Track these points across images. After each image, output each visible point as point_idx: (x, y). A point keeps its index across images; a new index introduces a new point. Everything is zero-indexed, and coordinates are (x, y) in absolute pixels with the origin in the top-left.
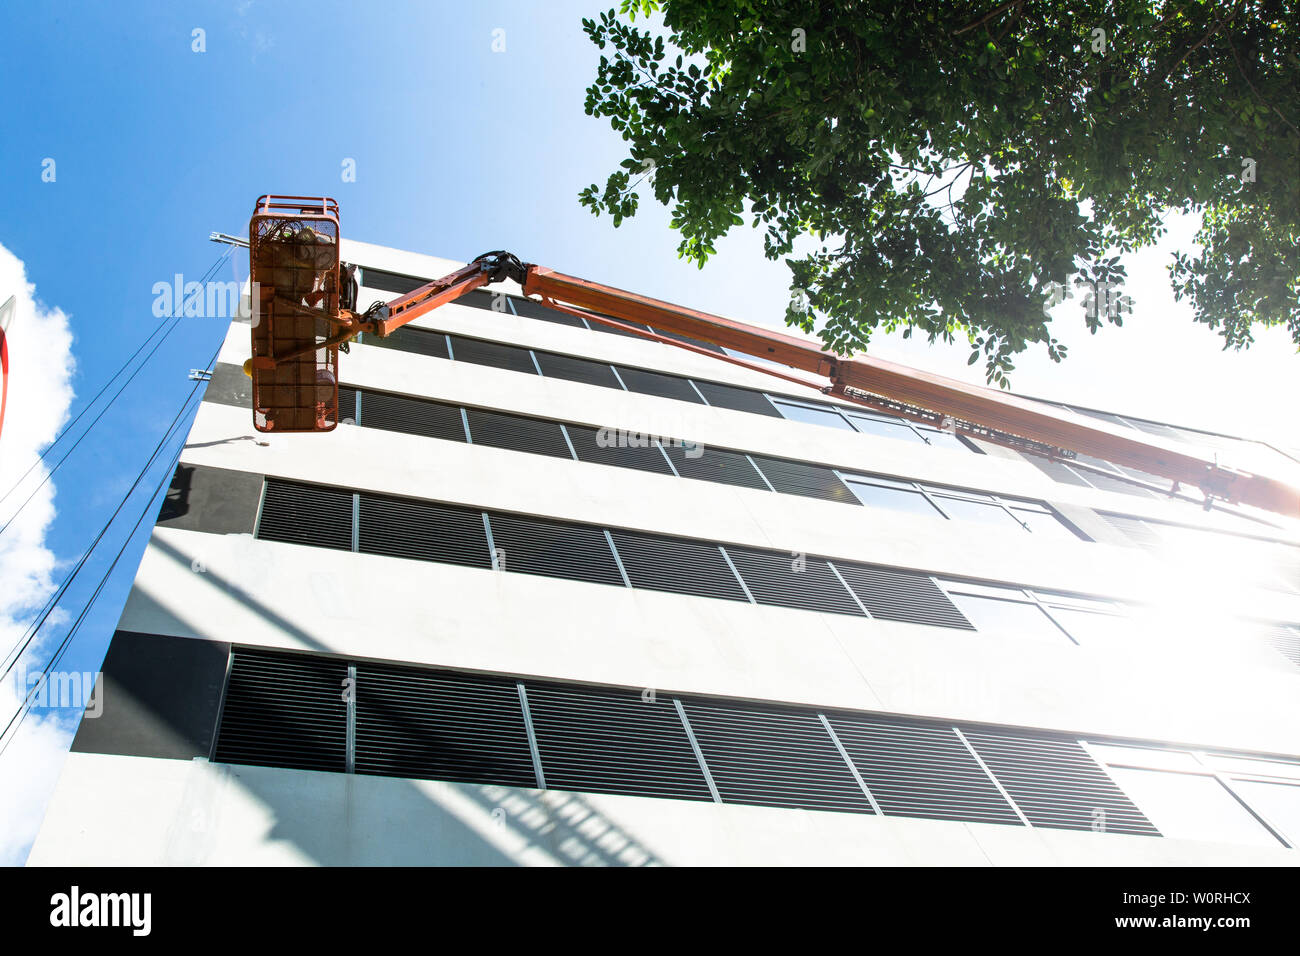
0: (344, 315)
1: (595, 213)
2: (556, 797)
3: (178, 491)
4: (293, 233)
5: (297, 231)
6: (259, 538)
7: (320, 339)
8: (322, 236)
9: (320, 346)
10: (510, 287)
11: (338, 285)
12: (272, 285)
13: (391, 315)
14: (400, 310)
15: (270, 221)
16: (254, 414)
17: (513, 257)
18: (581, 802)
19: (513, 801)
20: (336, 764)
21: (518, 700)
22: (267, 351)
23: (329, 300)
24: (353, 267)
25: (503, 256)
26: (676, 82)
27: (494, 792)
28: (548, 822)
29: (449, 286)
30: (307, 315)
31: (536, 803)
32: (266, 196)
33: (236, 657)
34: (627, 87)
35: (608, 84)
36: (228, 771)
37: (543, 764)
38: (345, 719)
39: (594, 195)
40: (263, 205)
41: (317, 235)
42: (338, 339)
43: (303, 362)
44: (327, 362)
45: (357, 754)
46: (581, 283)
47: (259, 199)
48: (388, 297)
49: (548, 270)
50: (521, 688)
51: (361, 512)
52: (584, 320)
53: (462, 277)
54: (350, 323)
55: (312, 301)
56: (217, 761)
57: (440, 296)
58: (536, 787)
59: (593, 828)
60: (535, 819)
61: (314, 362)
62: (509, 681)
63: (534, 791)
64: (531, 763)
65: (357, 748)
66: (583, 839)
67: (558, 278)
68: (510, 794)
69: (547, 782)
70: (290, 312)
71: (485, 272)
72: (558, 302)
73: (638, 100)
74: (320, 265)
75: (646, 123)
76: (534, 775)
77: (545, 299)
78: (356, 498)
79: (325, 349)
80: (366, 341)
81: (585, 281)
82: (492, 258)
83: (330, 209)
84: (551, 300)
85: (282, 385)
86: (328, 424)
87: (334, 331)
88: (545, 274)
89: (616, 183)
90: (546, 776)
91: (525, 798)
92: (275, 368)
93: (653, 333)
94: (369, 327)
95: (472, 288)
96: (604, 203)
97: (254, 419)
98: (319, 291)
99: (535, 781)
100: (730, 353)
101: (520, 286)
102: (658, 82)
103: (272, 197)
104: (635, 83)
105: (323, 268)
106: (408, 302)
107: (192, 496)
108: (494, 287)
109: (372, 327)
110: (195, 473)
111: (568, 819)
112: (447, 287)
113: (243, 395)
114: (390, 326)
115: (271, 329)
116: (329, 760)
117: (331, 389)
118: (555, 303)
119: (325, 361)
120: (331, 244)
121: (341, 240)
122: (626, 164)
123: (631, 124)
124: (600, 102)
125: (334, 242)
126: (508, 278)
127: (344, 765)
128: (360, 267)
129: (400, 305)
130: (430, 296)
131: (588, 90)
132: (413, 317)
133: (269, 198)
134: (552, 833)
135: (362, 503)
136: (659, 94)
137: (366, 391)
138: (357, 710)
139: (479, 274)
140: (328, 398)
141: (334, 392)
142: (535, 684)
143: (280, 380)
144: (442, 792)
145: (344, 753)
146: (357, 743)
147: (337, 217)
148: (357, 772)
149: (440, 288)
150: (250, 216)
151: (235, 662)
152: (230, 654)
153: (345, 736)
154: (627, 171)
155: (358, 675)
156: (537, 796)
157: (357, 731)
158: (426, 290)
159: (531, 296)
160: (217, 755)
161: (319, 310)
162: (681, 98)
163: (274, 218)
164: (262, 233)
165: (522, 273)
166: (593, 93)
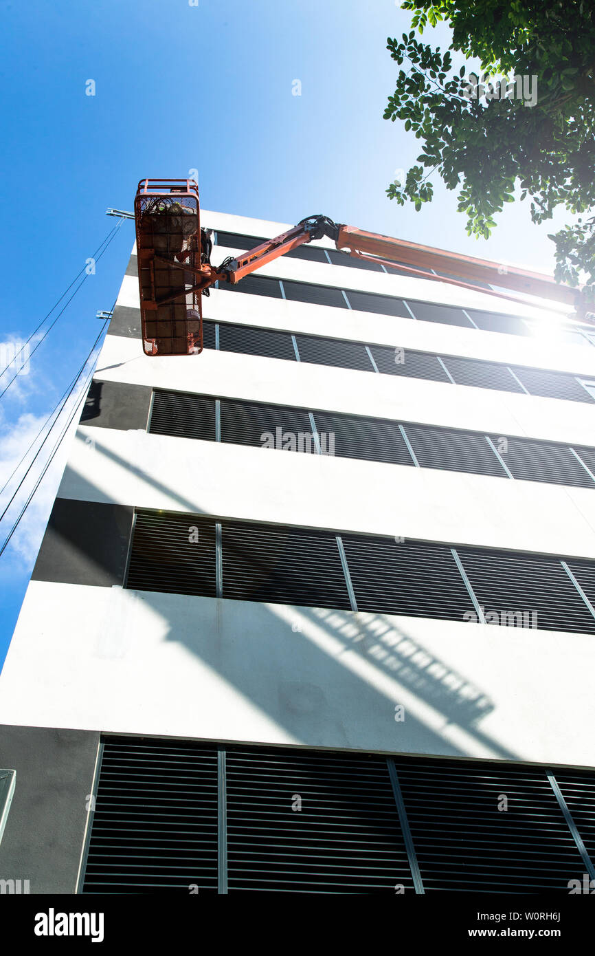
0: (205, 269)
1: (400, 204)
2: (365, 617)
3: (92, 400)
4: (166, 207)
5: (168, 206)
6: (150, 432)
7: (188, 286)
8: (187, 209)
9: (188, 292)
10: (326, 242)
11: (200, 245)
12: (151, 247)
13: (239, 267)
14: (245, 263)
15: (149, 199)
16: (143, 343)
17: (328, 219)
18: (383, 620)
19: (335, 619)
20: (209, 591)
21: (337, 548)
22: (151, 296)
23: (194, 257)
24: (210, 231)
25: (320, 219)
26: (459, 89)
27: (322, 612)
28: (360, 634)
29: (281, 244)
30: (178, 269)
31: (350, 620)
32: (145, 180)
33: (138, 516)
34: (421, 95)
35: (406, 93)
36: (136, 595)
37: (355, 594)
38: (215, 560)
39: (398, 189)
40: (143, 187)
41: (183, 208)
42: (202, 286)
43: (178, 304)
44: (194, 303)
45: (223, 585)
46: (381, 238)
47: (140, 183)
48: (236, 253)
49: (355, 228)
50: (339, 540)
51: (222, 413)
52: (383, 266)
53: (290, 236)
54: (210, 274)
55: (182, 258)
56: (128, 588)
57: (275, 252)
58: (350, 610)
59: (392, 638)
60: (350, 631)
61: (185, 304)
62: (330, 534)
63: (349, 612)
64: (347, 593)
65: (223, 581)
66: (385, 646)
67: (363, 234)
68: (332, 614)
69: (358, 606)
70: (166, 267)
71: (307, 232)
72: (363, 253)
73: (429, 105)
74: (186, 231)
75: (435, 124)
76: (349, 601)
77: (353, 250)
78: (218, 402)
79: (192, 294)
80: (221, 287)
81: (384, 236)
82: (313, 221)
83: (192, 187)
84: (357, 251)
85: (163, 321)
86: (196, 349)
87: (198, 280)
88: (352, 232)
89: (414, 175)
90: (357, 602)
91: (345, 617)
92: (156, 309)
93: (435, 275)
94: (223, 277)
95: (299, 244)
96: (406, 194)
97: (144, 347)
98: (186, 251)
99: (350, 605)
100: (496, 289)
101: (334, 241)
102: (444, 89)
103: (149, 180)
104: (426, 91)
105: (188, 233)
106: (251, 257)
107: (103, 403)
108: (314, 243)
109: (225, 278)
110: (103, 388)
111: (373, 632)
112: (279, 244)
113: (135, 330)
114: (238, 275)
115: (153, 280)
116: (205, 589)
117: (197, 324)
118: (361, 254)
119: (192, 303)
120: (193, 215)
121: (201, 211)
122: (421, 159)
123: (424, 124)
124: (399, 108)
125: (195, 213)
126: (325, 236)
127: (215, 592)
128: (215, 231)
129: (245, 259)
130: (267, 252)
131: (390, 98)
132: (255, 268)
133: (147, 181)
134: (362, 641)
135: (221, 406)
136: (446, 99)
137: (222, 324)
138: (223, 554)
139: (303, 234)
140: (196, 330)
141: (200, 326)
142: (348, 536)
143: (161, 317)
144: (284, 611)
145: (215, 584)
146: (224, 577)
147: (198, 194)
148: (224, 597)
149: (274, 245)
150: (134, 195)
151: (137, 520)
152: (134, 514)
153: (215, 572)
154: (422, 164)
155: (223, 529)
156: (352, 615)
157: (223, 569)
158: (265, 247)
159: (342, 249)
160: (128, 584)
161: (187, 265)
162: (462, 100)
163: (151, 196)
164: (144, 208)
165: (335, 231)
166: (394, 101)
